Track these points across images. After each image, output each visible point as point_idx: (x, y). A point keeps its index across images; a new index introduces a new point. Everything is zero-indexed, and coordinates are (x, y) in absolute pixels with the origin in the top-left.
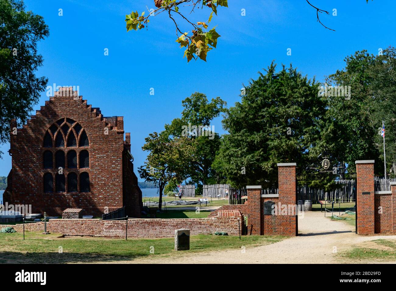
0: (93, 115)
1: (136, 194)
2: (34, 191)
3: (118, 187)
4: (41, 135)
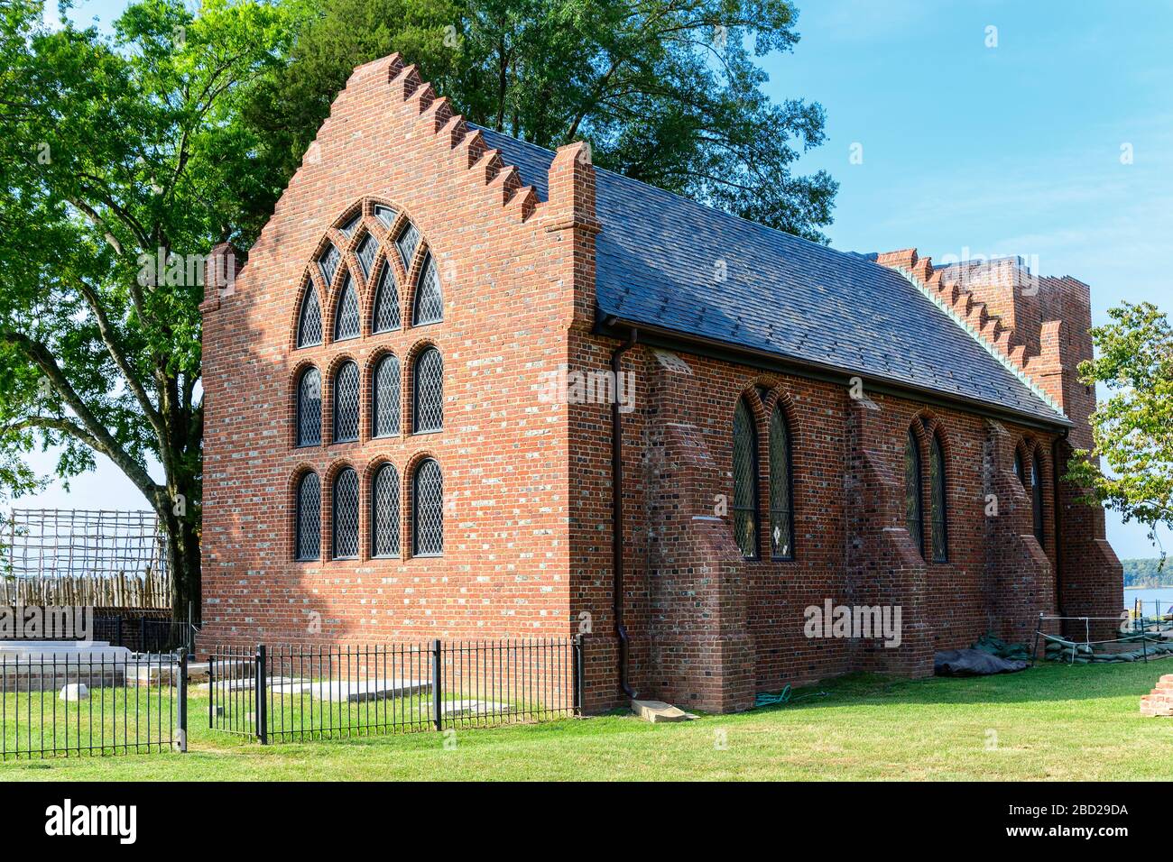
2: (262, 554)
3: (551, 527)
4: (288, 297)
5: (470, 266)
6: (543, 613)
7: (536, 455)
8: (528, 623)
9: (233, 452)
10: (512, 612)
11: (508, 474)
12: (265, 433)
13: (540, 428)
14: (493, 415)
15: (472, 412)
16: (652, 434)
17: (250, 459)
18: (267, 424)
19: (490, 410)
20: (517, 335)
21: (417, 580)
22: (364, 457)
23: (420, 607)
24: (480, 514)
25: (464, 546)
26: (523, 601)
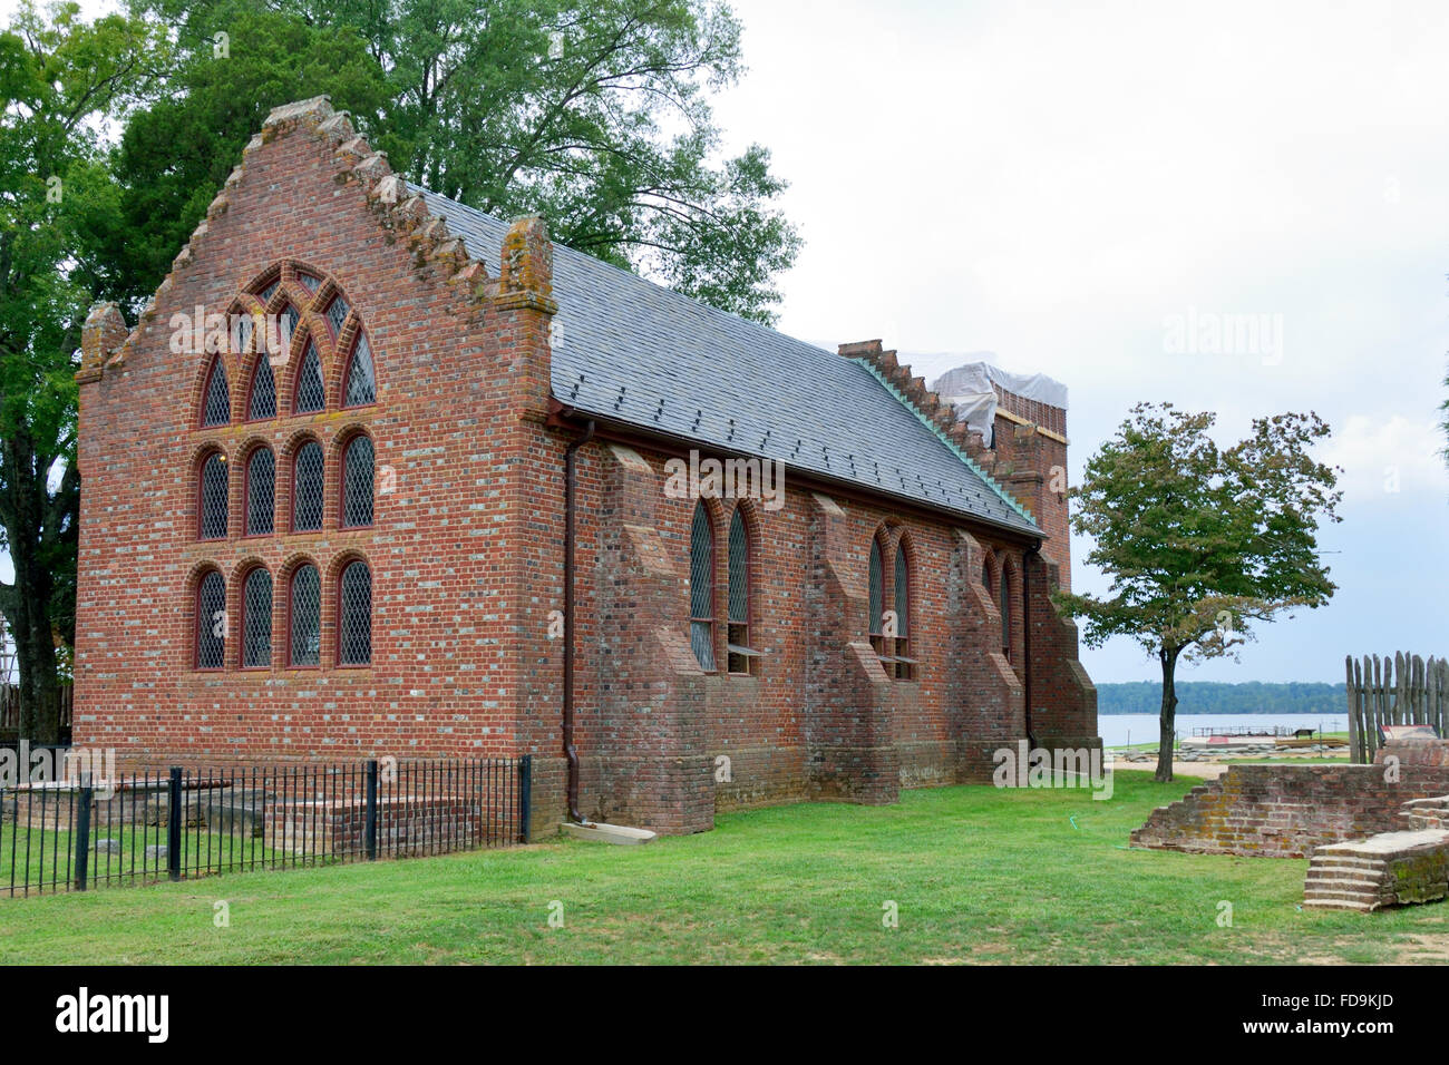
2: (151, 664)
3: (496, 636)
4: (188, 370)
6: (486, 730)
7: (481, 557)
8: (468, 742)
9: (117, 546)
10: (450, 730)
11: (448, 577)
12: (158, 525)
13: (485, 527)
14: (432, 511)
15: (408, 508)
16: (607, 536)
17: (138, 554)
18: (160, 515)
19: (428, 506)
20: (461, 423)
21: (339, 694)
22: (279, 554)
23: (343, 724)
24: (415, 620)
25: (395, 656)
26: (462, 718)
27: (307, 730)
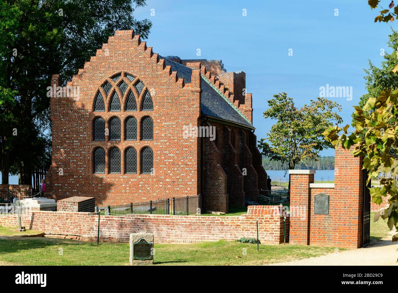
0: (159, 67)
1: (220, 178)
2: (80, 171)
3: (191, 168)
4: (90, 96)
5: (164, 97)
6: (189, 189)
7: (187, 149)
8: (183, 191)
9: (67, 140)
10: (178, 189)
11: (177, 153)
12: (81, 136)
13: (188, 142)
14: (172, 138)
15: (164, 136)
17: (74, 143)
18: (82, 133)
19: (171, 136)
20: (180, 118)
21: (144, 180)
22: (123, 145)
23: (146, 187)
24: (167, 163)
25: (161, 171)
26: (182, 186)
27: (134, 189)
